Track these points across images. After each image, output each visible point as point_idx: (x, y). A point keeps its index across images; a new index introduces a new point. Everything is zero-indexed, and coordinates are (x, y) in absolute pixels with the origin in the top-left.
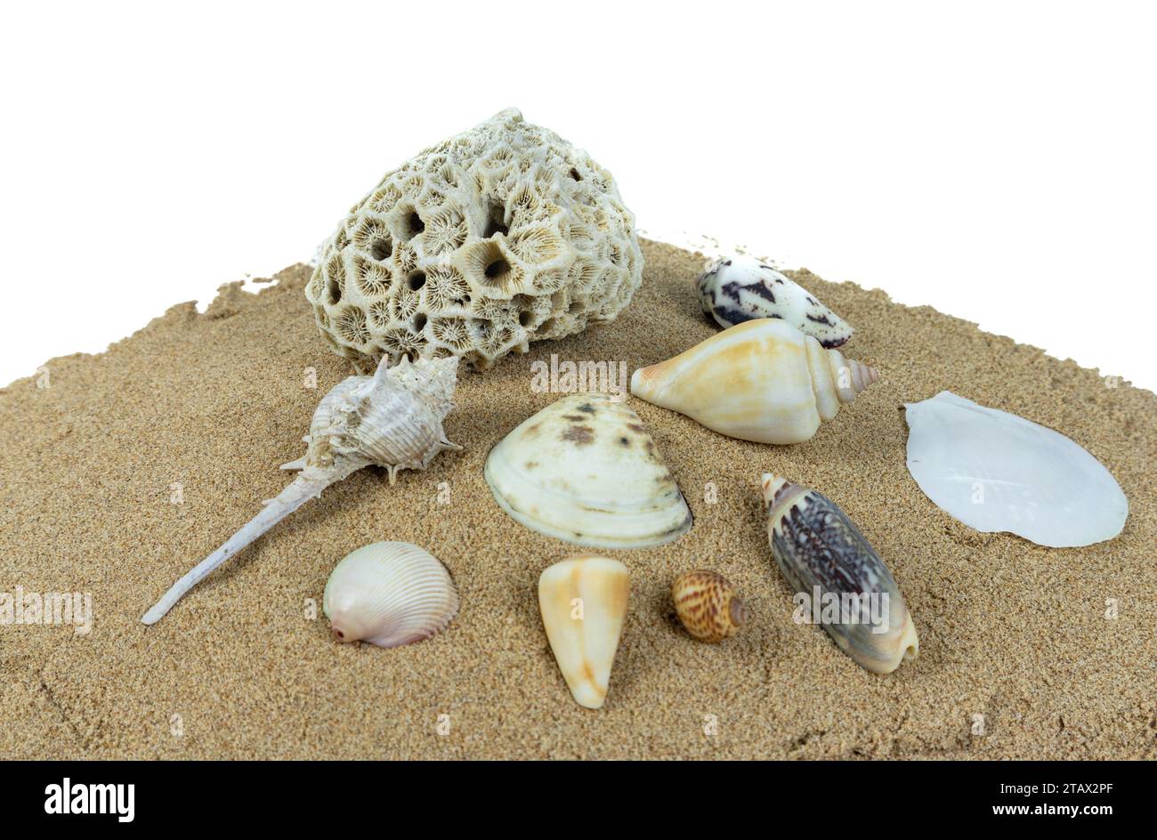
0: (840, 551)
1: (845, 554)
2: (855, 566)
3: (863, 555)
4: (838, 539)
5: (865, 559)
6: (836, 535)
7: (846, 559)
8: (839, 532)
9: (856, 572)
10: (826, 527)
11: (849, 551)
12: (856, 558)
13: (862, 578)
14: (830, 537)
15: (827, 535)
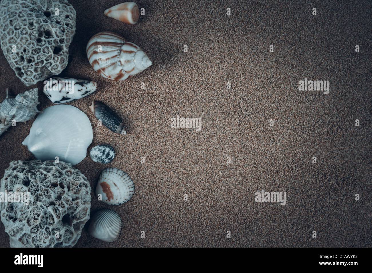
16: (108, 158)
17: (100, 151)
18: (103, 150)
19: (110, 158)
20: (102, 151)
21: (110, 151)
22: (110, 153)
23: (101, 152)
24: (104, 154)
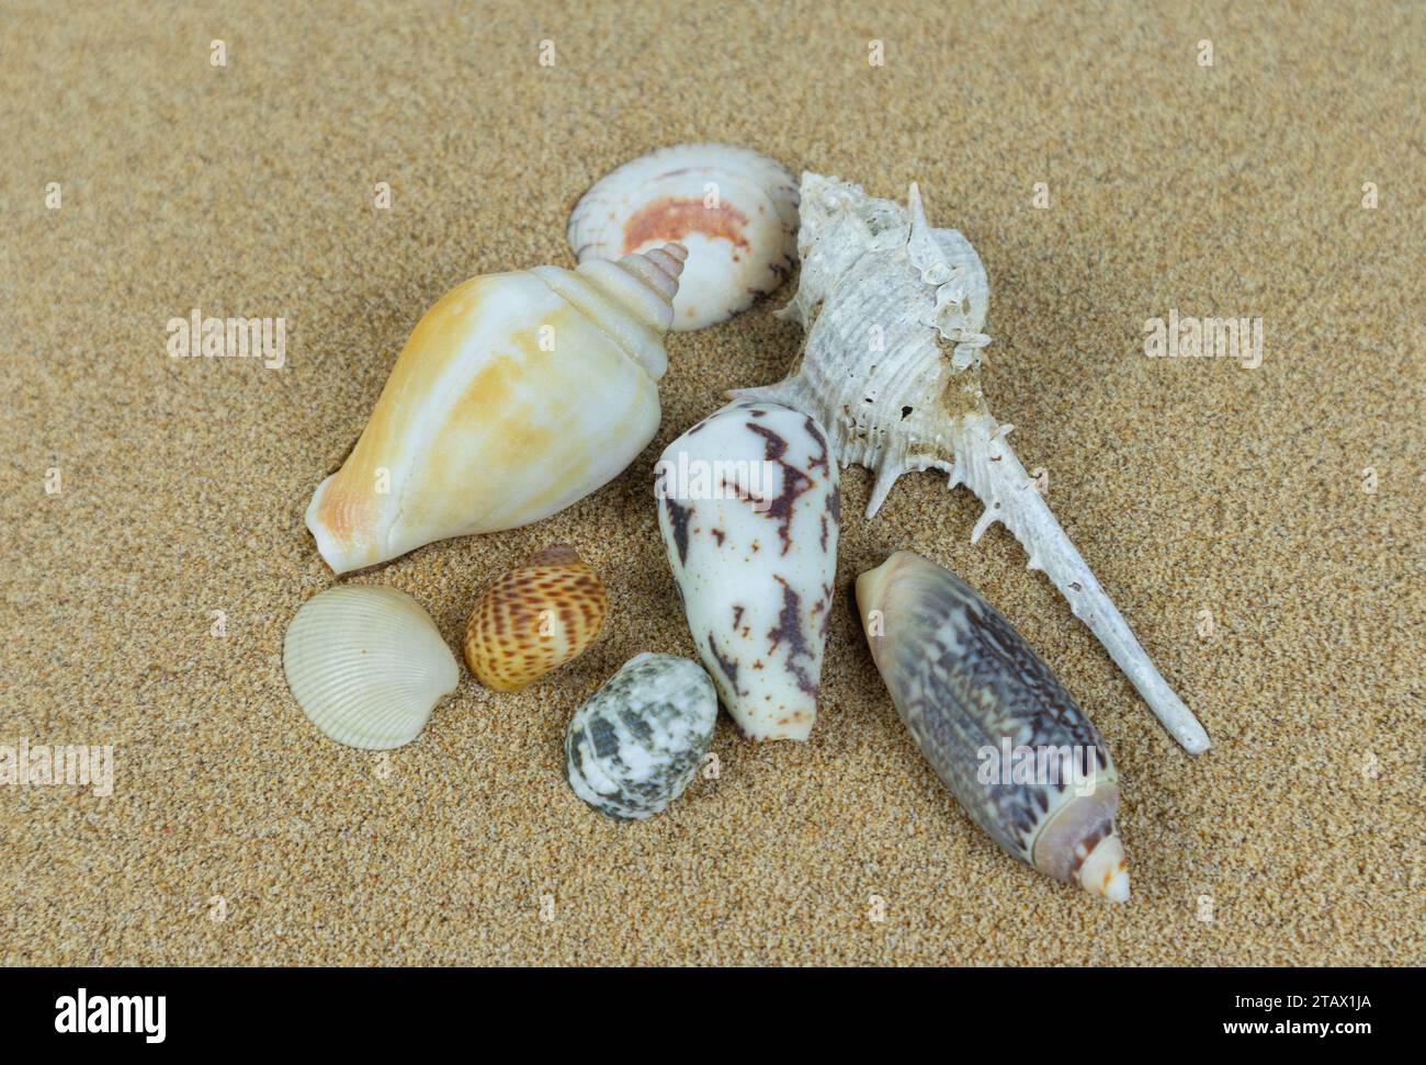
0: (1005, 678)
1: (997, 672)
2: (980, 653)
3: (964, 672)
4: (1010, 697)
5: (958, 666)
6: (1013, 704)
7: (996, 664)
8: (1007, 710)
9: (978, 645)
10: (1032, 719)
11: (990, 677)
12: (976, 668)
13: (969, 635)
14: (1025, 702)
15: (1030, 705)
16: (589, 734)
17: (663, 708)
18: (650, 731)
19: (582, 747)
20: (653, 722)
21: (617, 774)
22: (607, 762)
23: (650, 706)
24: (630, 717)
